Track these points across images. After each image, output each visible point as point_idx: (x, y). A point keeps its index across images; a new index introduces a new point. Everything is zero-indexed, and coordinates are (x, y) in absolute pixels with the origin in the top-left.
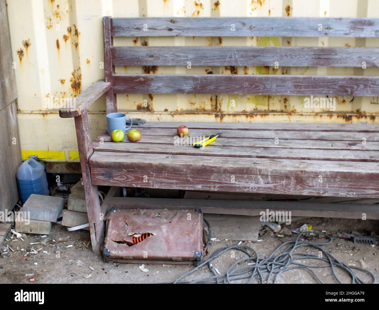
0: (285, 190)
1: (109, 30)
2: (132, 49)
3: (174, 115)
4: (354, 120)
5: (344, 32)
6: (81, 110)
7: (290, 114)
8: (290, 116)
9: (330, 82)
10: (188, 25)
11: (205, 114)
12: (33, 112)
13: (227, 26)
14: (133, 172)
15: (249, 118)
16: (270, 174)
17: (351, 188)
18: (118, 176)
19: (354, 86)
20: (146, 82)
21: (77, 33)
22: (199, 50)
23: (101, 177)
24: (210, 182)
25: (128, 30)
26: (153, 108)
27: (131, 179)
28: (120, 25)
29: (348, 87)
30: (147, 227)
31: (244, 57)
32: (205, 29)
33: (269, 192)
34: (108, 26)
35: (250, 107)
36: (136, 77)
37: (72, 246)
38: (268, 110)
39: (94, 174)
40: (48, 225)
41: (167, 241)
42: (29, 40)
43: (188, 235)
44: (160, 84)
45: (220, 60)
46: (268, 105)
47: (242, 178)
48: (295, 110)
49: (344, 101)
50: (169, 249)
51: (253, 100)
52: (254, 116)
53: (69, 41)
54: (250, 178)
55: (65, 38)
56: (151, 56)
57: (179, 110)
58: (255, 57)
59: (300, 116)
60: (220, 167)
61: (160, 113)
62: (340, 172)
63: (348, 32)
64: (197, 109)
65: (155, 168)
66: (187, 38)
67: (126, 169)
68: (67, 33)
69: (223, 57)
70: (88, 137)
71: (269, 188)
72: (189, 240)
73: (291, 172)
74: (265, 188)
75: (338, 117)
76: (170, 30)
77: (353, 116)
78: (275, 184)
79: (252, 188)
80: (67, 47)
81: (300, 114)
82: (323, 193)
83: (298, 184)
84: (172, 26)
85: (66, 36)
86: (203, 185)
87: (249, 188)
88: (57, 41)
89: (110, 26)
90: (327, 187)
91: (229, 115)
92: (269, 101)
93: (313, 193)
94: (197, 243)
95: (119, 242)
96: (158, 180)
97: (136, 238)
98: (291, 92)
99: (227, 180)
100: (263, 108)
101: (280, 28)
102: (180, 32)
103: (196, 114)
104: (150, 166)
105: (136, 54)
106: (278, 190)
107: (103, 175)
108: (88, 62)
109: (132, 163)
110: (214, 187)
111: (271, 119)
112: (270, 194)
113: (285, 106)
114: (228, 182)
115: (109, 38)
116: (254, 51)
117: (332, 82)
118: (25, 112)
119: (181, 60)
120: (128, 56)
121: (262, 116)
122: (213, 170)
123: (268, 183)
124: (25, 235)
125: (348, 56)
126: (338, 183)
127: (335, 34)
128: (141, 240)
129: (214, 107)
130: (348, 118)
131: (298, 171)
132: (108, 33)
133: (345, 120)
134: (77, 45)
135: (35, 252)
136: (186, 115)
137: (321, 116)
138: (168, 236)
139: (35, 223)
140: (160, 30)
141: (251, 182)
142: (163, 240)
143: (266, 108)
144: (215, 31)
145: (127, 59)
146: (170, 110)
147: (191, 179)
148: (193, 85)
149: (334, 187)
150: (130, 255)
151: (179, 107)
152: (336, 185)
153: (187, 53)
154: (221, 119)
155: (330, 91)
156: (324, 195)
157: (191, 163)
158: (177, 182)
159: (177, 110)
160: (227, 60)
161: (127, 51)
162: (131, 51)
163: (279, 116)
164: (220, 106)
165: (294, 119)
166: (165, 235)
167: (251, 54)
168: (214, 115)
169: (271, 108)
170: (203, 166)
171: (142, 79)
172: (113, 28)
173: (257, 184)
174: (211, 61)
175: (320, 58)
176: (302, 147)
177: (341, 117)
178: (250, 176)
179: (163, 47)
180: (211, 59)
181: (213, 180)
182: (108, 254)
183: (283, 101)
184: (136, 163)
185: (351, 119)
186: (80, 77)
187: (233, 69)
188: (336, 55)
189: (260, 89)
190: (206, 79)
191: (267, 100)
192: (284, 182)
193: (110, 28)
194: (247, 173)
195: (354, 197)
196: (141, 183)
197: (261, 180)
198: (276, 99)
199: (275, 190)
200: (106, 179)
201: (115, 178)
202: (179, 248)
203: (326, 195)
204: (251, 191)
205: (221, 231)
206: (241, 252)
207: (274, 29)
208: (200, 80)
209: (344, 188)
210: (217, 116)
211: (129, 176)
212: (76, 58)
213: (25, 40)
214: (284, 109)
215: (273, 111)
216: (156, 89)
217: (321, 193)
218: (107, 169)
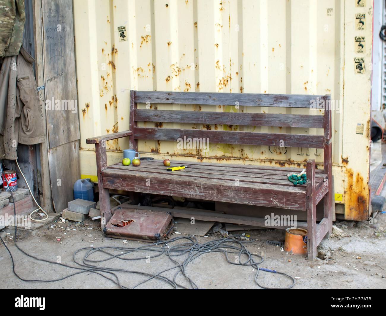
0: (212, 198)
1: (133, 98)
2: (146, 111)
3: (173, 157)
4: (287, 166)
5: (270, 104)
6: (99, 140)
7: (244, 159)
8: (244, 161)
9: (262, 137)
10: (178, 97)
11: (191, 157)
12: (89, 150)
13: (200, 98)
14: (126, 180)
15: (218, 161)
16: (202, 186)
17: (251, 199)
18: (118, 183)
19: (277, 139)
20: (153, 132)
21: (116, 100)
22: (184, 113)
23: (108, 183)
24: (168, 190)
25: (144, 99)
26: (160, 151)
27: (125, 185)
28: (140, 95)
29: (273, 140)
30: (133, 217)
31: (210, 118)
32: (188, 99)
33: (202, 199)
34: (133, 96)
35: (220, 154)
36: (147, 128)
37: (91, 228)
38: (232, 156)
39: (105, 181)
40: (81, 216)
41: (141, 226)
42: (89, 103)
43: (156, 224)
44: (161, 134)
45: (196, 120)
46: (232, 153)
47: (186, 188)
48: (248, 157)
49: (280, 153)
50: (141, 230)
51: (222, 149)
52: (222, 160)
53: (112, 105)
54: (191, 188)
55: (110, 103)
56: (156, 116)
57: (176, 153)
58: (216, 118)
59: (251, 161)
60: (173, 180)
61: (164, 154)
62: (243, 187)
63: (272, 103)
64: (188, 154)
65: (137, 178)
66: (181, 105)
67: (121, 178)
68: (111, 100)
69: (197, 118)
70: (104, 158)
71: (202, 195)
72: (155, 227)
73: (214, 185)
74: (200, 195)
75: (276, 163)
76: (168, 99)
77: (286, 163)
78: (205, 193)
79: (192, 195)
80: (111, 108)
81: (251, 160)
82: (234, 201)
83: (218, 194)
84: (169, 97)
85: (111, 102)
86: (165, 191)
87: (190, 195)
88: (106, 105)
89: (134, 96)
90: (236, 197)
91: (206, 158)
92: (232, 150)
93: (228, 200)
94: (160, 229)
95: (115, 225)
96: (139, 186)
97: (125, 223)
98: (238, 142)
99: (178, 189)
100: (228, 155)
101: (231, 100)
102: (173, 100)
103: (186, 156)
104: (135, 177)
105: (147, 114)
106: (207, 197)
107: (109, 181)
108: (122, 119)
109: (125, 175)
110: (171, 193)
111: (232, 162)
112: (203, 200)
113: (242, 154)
114: (178, 190)
115: (133, 104)
116: (216, 115)
117: (264, 137)
118: (85, 149)
119: (173, 119)
120: (143, 115)
121: (227, 160)
122: (170, 182)
123: (201, 192)
124: (67, 221)
125: (273, 119)
126: (243, 194)
127: (265, 104)
128: (127, 224)
129: (198, 153)
130: (283, 164)
131: (218, 185)
132: (133, 100)
133: (280, 165)
134: (116, 107)
135: (69, 229)
136: (180, 157)
137: (265, 162)
138: (142, 223)
139: (74, 214)
140: (162, 99)
141: (192, 191)
142: (139, 225)
143: (231, 155)
144: (193, 101)
145: (143, 117)
146: (170, 153)
147: (158, 187)
148: (180, 135)
149: (240, 197)
150: (118, 232)
151: (176, 151)
152: (241, 196)
153: (177, 114)
154: (201, 161)
155: (262, 142)
156: (235, 203)
157: (157, 177)
158: (150, 188)
159: (174, 153)
160: (200, 120)
161: (143, 111)
162: (145, 112)
163: (237, 160)
164: (201, 152)
165: (247, 163)
166: (141, 222)
167: (214, 116)
168: (197, 158)
169: (234, 156)
170: (164, 178)
171: (151, 130)
172: (135, 97)
173: (195, 192)
174: (191, 120)
175: (255, 120)
176: (235, 175)
177: (278, 163)
178: (191, 186)
179: (163, 110)
180: (191, 119)
181: (170, 188)
182: (106, 230)
183: (241, 151)
184: (127, 175)
185: (284, 165)
186: (117, 128)
187: (208, 127)
188: (266, 118)
189: (219, 139)
190: (187, 132)
191: (231, 149)
192: (211, 192)
193: (134, 97)
194: (188, 185)
195: (253, 205)
196: (130, 188)
197: (197, 190)
198: (236, 149)
199: (206, 197)
200: (111, 184)
201: (116, 184)
202: (147, 231)
203: (236, 202)
204: (191, 197)
205: (185, 229)
206: (189, 240)
207: (228, 101)
208: (184, 132)
209: (246, 198)
210: (198, 158)
211: (124, 183)
212: (116, 116)
213: (87, 103)
214: (241, 156)
215: (235, 157)
216: (158, 137)
217: (233, 201)
218: (111, 178)
